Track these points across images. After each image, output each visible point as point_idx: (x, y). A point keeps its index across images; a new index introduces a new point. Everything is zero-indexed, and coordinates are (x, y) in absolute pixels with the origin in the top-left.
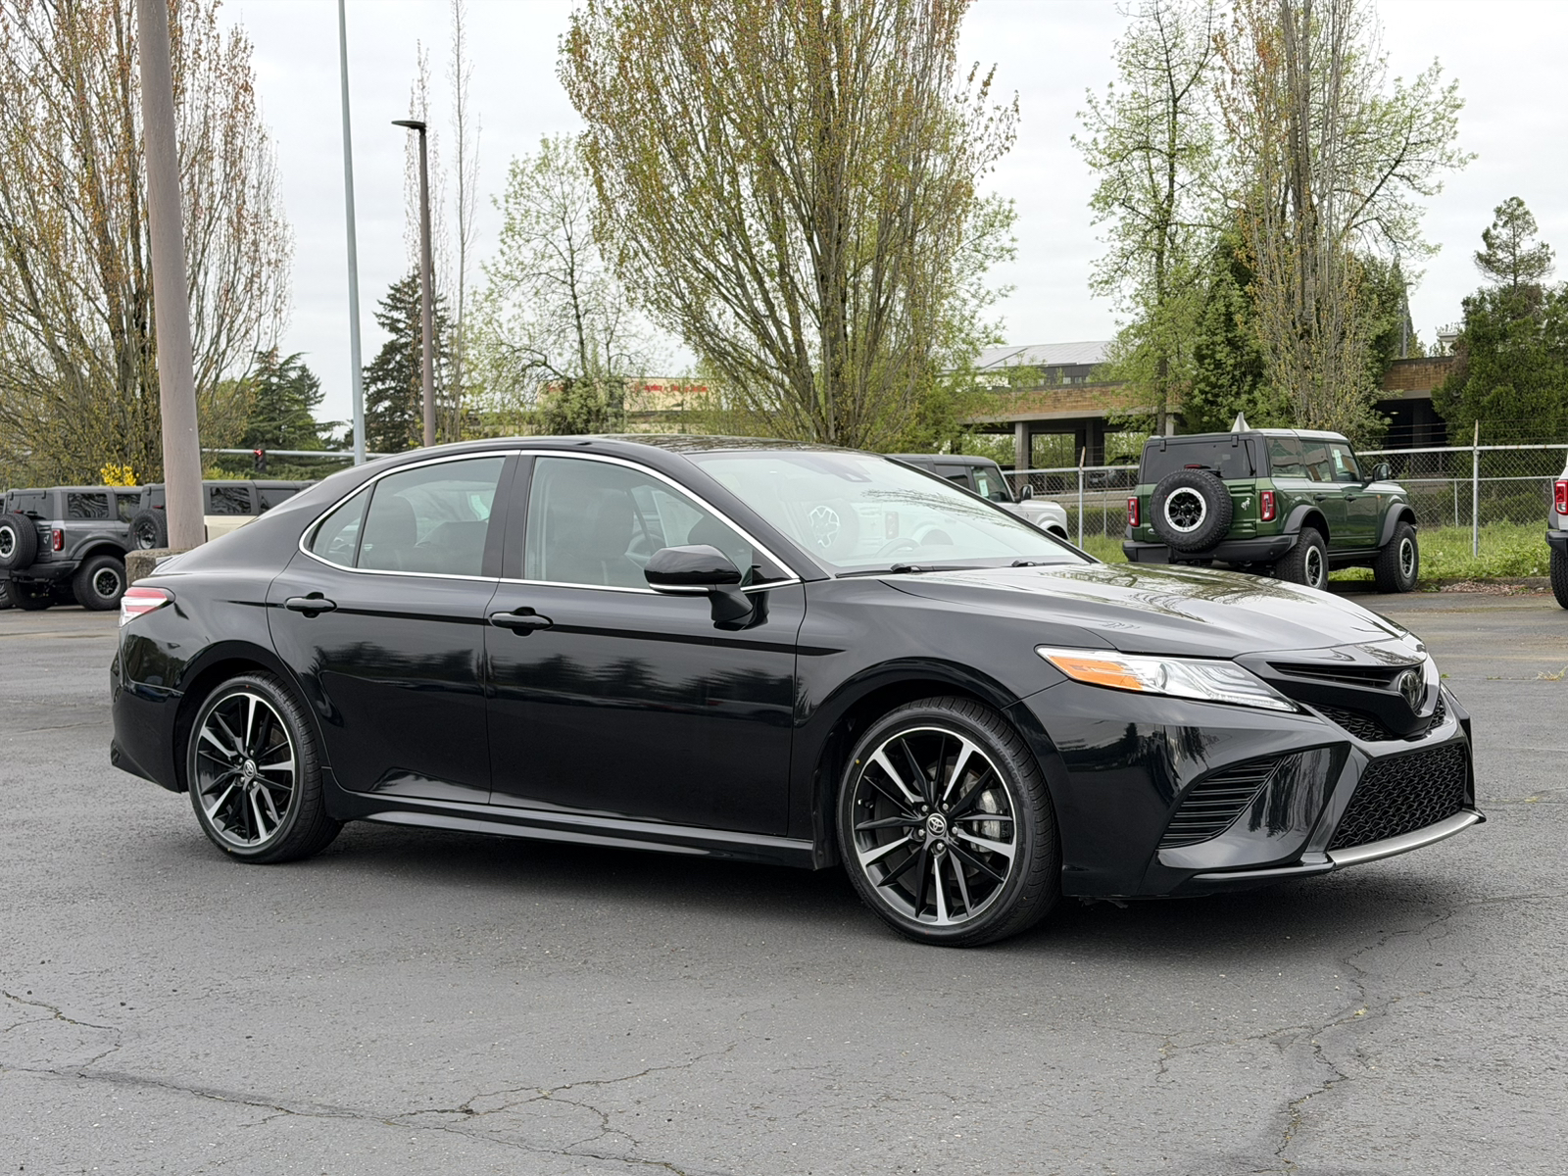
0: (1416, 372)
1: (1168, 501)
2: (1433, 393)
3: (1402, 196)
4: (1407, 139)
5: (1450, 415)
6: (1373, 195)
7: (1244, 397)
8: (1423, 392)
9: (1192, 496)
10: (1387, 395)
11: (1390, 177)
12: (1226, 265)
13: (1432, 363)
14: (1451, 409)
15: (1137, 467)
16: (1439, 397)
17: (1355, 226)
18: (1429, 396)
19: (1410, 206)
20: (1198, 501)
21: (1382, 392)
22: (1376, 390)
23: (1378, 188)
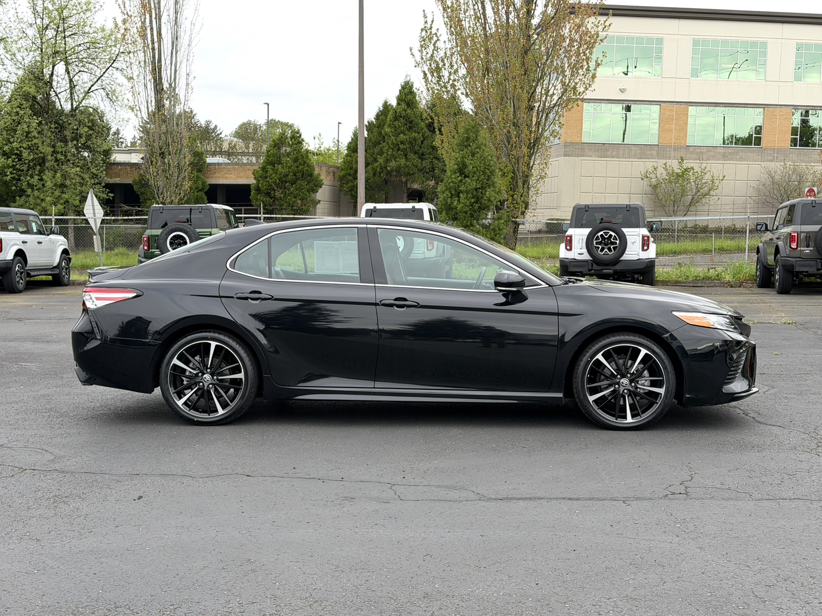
0: (121, 170)
1: (169, 238)
2: (133, 181)
3: (116, 79)
4: (119, 49)
5: (142, 193)
6: (101, 76)
7: (36, 177)
8: (129, 181)
9: (182, 236)
10: (112, 181)
11: (111, 68)
12: (27, 105)
13: (129, 166)
14: (143, 190)
15: (147, 217)
16: (136, 183)
17: (92, 91)
18: (131, 182)
19: (121, 84)
20: (185, 239)
21: (109, 179)
22: (106, 178)
23: (104, 73)
